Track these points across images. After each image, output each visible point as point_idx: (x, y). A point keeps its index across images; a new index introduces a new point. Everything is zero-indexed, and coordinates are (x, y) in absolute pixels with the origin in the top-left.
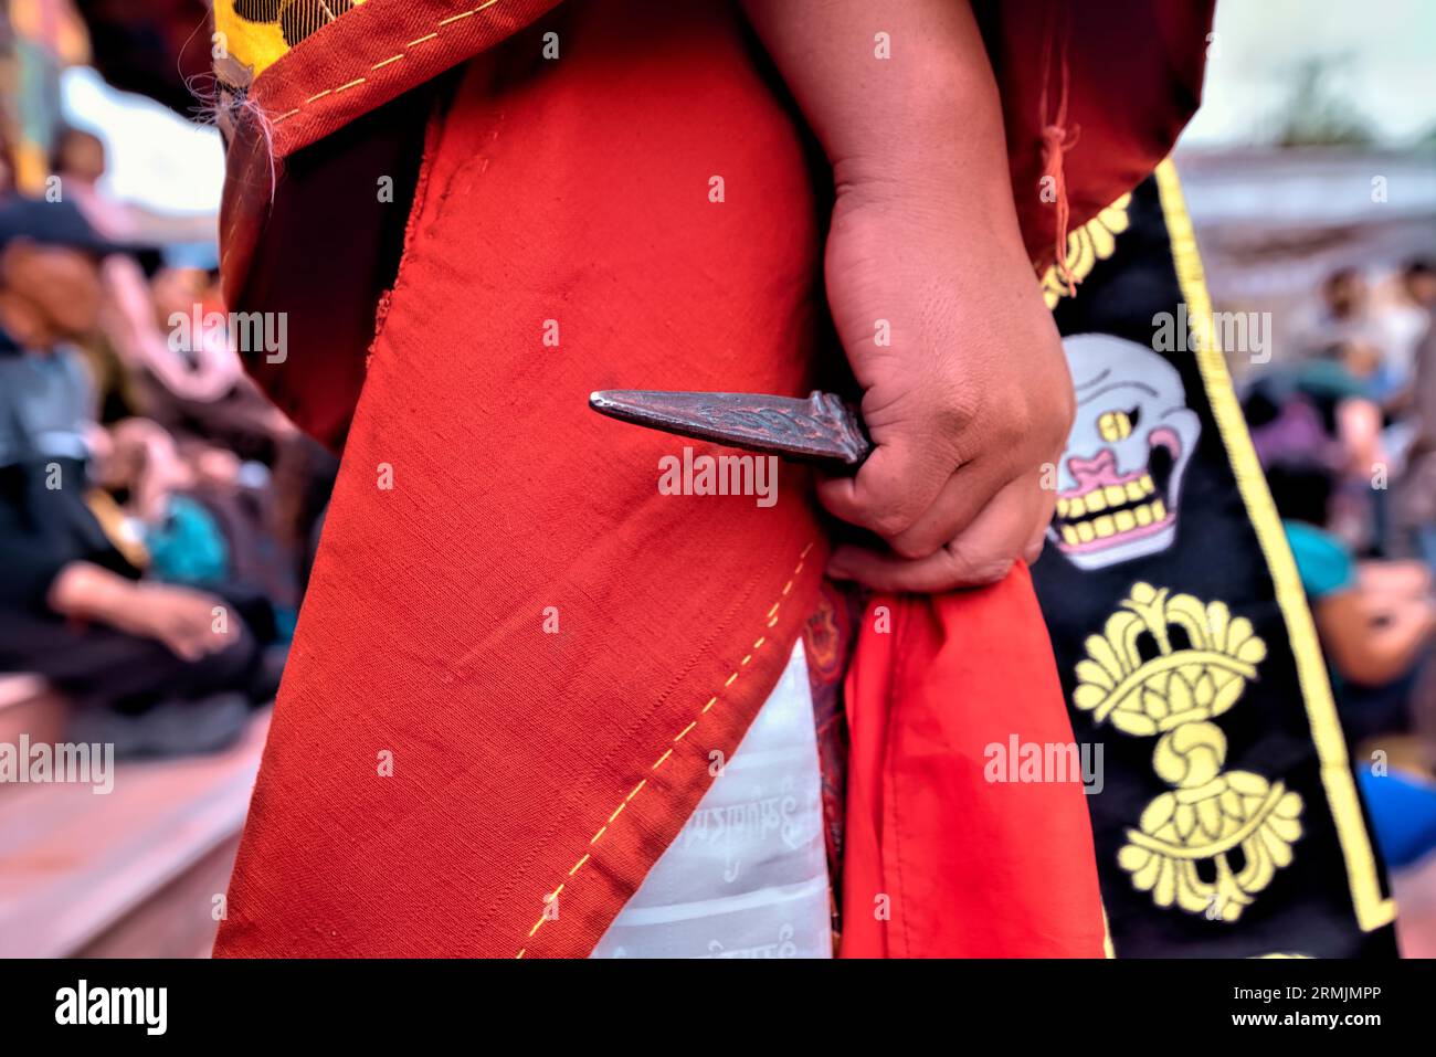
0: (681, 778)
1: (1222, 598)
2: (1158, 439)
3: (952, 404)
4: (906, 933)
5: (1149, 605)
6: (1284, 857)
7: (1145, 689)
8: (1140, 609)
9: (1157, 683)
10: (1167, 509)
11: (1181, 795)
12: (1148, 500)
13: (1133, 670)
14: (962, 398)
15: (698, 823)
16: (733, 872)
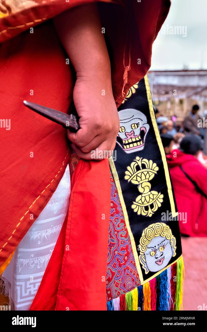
0: (47, 194)
1: (152, 159)
2: (142, 129)
3: (97, 122)
4: (71, 224)
5: (139, 161)
6: (160, 205)
7: (137, 176)
8: (137, 161)
9: (139, 175)
10: (143, 143)
11: (143, 195)
12: (140, 141)
13: (135, 173)
14: (99, 121)
15: (49, 203)
16: (56, 212)
